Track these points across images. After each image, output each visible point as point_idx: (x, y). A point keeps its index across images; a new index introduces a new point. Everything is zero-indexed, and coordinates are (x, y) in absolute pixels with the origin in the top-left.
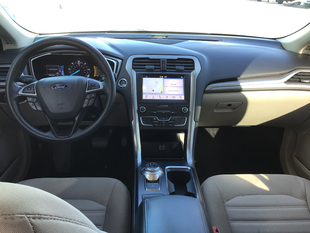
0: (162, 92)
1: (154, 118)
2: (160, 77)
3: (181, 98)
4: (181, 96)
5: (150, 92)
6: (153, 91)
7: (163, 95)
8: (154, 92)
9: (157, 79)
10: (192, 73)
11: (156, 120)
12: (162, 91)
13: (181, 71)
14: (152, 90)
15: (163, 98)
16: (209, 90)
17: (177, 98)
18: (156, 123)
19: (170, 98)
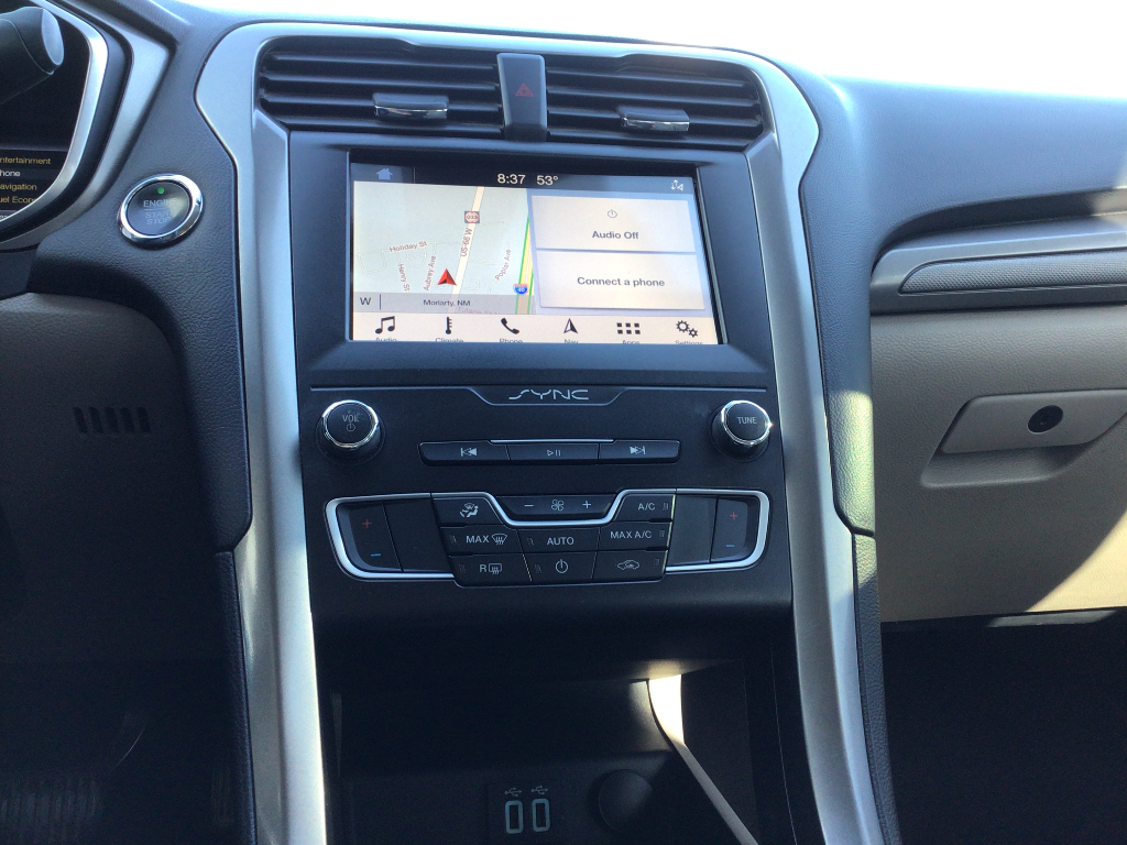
0: (522, 291)
1: (460, 504)
2: (501, 178)
3: (694, 333)
4: (693, 323)
5: (418, 288)
6: (447, 279)
7: (529, 311)
8: (455, 290)
9: (478, 195)
10: (751, 153)
11: (488, 522)
12: (526, 281)
13: (669, 139)
14: (438, 275)
15: (540, 330)
16: (901, 289)
17: (659, 333)
18: (489, 553)
19: (596, 333)
